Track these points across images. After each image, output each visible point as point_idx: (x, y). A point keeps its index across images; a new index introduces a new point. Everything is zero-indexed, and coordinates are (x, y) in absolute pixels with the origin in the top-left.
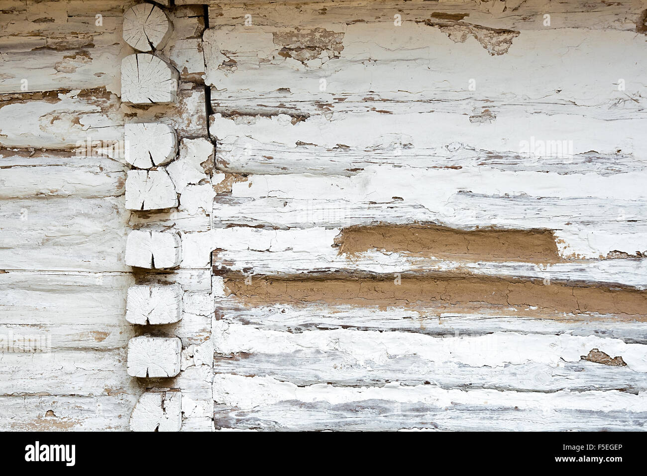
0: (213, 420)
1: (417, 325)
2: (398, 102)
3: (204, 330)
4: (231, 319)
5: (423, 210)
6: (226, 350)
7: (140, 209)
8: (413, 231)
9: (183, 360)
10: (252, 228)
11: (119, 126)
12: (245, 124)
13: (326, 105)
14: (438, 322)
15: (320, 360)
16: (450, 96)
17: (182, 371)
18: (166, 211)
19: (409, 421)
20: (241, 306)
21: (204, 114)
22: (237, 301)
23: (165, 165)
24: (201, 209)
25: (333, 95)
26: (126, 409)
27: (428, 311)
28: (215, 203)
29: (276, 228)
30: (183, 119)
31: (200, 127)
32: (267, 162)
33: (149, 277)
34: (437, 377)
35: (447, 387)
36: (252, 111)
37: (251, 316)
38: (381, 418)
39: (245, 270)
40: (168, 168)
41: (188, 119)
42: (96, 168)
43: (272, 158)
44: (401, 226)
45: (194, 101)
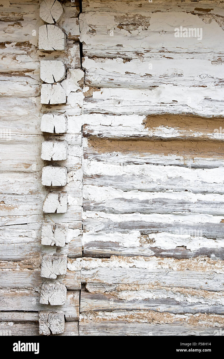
0: (82, 207)
1: (182, 163)
2: (176, 53)
3: (78, 164)
4: (92, 159)
5: (187, 107)
6: (89, 173)
7: (48, 104)
8: (181, 118)
9: (68, 178)
10: (102, 114)
11: (36, 61)
12: (100, 62)
13: (140, 54)
14: (193, 161)
15: (135, 179)
16: (202, 50)
17: (67, 183)
18: (60, 105)
19: (177, 208)
20: (96, 152)
21: (79, 57)
22: (94, 150)
23: (60, 82)
24: (77, 105)
25: (144, 48)
26: (40, 201)
27: (188, 156)
28: (84, 101)
29: (114, 115)
30: (69, 59)
31: (77, 63)
32: (111, 82)
33: (51, 137)
34: (191, 188)
35: (195, 193)
36: (103, 56)
37: (101, 157)
38: (164, 207)
39: (99, 135)
40: (61, 84)
41: (71, 59)
42: (25, 82)
43: (113, 80)
44: (176, 115)
45: (74, 50)
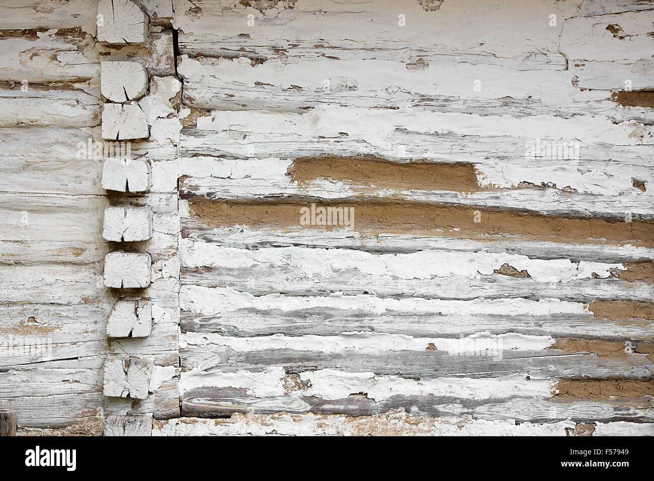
0: (179, 325)
1: (358, 244)
2: (344, 49)
3: (171, 247)
4: (196, 237)
5: (365, 144)
6: (191, 263)
7: (115, 139)
8: (356, 163)
9: (153, 273)
10: (215, 158)
11: (94, 63)
12: (209, 65)
13: (281, 50)
14: (376, 241)
15: (274, 273)
16: (390, 45)
17: (151, 282)
18: (137, 141)
19: (350, 325)
20: (205, 226)
21: (172, 55)
22: (200, 222)
23: (138, 100)
24: (169, 140)
25: (288, 41)
26: (101, 316)
27: (368, 232)
28: (182, 135)
29: (236, 158)
30: (153, 59)
31: (169, 66)
32: (229, 99)
33: (122, 199)
34: (375, 288)
35: (382, 296)
36: (216, 54)
37: (214, 235)
38: (327, 322)
39: (208, 194)
40: (140, 103)
41: (157, 59)
42: (72, 101)
43: (233, 96)
44: (346, 158)
45: (163, 43)
